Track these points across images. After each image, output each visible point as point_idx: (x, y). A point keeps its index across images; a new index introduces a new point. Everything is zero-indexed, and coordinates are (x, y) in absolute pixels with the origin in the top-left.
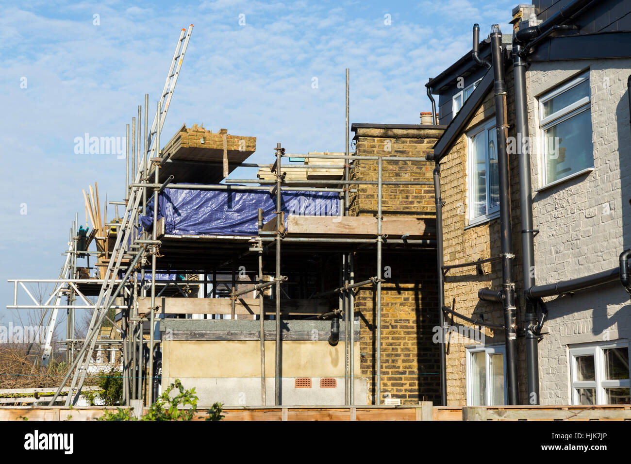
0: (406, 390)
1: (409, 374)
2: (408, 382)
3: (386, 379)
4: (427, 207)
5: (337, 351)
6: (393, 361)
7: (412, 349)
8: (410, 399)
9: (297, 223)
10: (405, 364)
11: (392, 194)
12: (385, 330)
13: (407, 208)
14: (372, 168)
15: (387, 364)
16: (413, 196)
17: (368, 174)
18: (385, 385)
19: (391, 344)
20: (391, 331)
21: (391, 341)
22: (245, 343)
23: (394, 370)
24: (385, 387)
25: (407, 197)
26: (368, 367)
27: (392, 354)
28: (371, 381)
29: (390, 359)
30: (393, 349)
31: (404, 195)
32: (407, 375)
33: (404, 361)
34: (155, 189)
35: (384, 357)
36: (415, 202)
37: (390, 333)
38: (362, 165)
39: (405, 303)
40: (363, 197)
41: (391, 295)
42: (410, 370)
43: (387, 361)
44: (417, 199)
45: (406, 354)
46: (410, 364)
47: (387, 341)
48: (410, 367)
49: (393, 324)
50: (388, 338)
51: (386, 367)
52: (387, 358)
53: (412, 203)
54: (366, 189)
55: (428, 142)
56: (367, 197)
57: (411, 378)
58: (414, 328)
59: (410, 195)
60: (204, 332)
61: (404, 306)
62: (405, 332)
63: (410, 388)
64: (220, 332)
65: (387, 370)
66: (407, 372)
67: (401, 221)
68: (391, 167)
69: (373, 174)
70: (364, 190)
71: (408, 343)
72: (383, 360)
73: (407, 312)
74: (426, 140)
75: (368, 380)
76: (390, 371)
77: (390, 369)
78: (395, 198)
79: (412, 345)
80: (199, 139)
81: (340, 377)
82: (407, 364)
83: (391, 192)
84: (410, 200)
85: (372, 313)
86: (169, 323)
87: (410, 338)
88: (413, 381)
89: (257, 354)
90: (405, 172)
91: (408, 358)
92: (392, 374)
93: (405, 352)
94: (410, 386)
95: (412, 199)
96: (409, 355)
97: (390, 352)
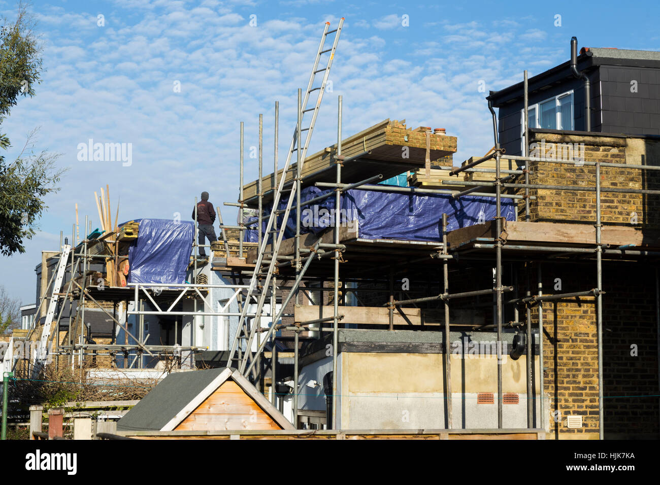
0: (587, 407)
1: (590, 390)
2: (589, 398)
3: (567, 394)
4: (604, 217)
5: (518, 365)
6: (574, 376)
7: (591, 364)
8: (591, 416)
9: (515, 230)
10: (585, 379)
11: (569, 202)
12: (565, 343)
13: (585, 217)
14: (550, 175)
15: (568, 379)
16: (590, 205)
17: (547, 181)
18: (566, 401)
19: (571, 359)
20: (572, 345)
21: (571, 355)
22: (426, 356)
23: (574, 385)
24: (566, 404)
25: (584, 206)
26: (549, 382)
27: (573, 369)
28: (553, 397)
29: (570, 373)
30: (573, 363)
31: (582, 204)
32: (587, 391)
33: (584, 376)
34: (338, 189)
35: (565, 371)
36: (592, 212)
37: (570, 347)
38: (540, 171)
39: (584, 316)
40: (542, 204)
41: (571, 307)
42: (590, 385)
43: (568, 376)
44: (594, 208)
45: (586, 369)
46: (590, 379)
47: (567, 355)
48: (590, 383)
49: (573, 337)
50: (568, 352)
51: (567, 382)
52: (567, 373)
53: (589, 212)
54: (545, 197)
55: (604, 150)
56: (546, 204)
57: (591, 393)
58: (593, 342)
59: (588, 204)
60: (385, 343)
61: (584, 319)
62: (584, 346)
63: (591, 404)
64: (401, 344)
65: (568, 385)
66: (588, 388)
67: (618, 230)
68: (568, 175)
69: (551, 181)
70: (543, 198)
71: (588, 358)
72: (564, 375)
73: (587, 325)
74: (602, 148)
75: (549, 395)
76: (571, 386)
77: (571, 384)
78: (573, 207)
79: (592, 360)
80: (403, 137)
81: (523, 393)
82: (587, 380)
83: (569, 201)
84: (588, 209)
85: (553, 325)
86: (349, 334)
87: (589, 352)
88: (593, 397)
89: (438, 367)
90: (583, 180)
91: (588, 373)
92: (573, 390)
93: (585, 367)
94: (590, 402)
95: (589, 208)
96: (588, 370)
97: (570, 366)
